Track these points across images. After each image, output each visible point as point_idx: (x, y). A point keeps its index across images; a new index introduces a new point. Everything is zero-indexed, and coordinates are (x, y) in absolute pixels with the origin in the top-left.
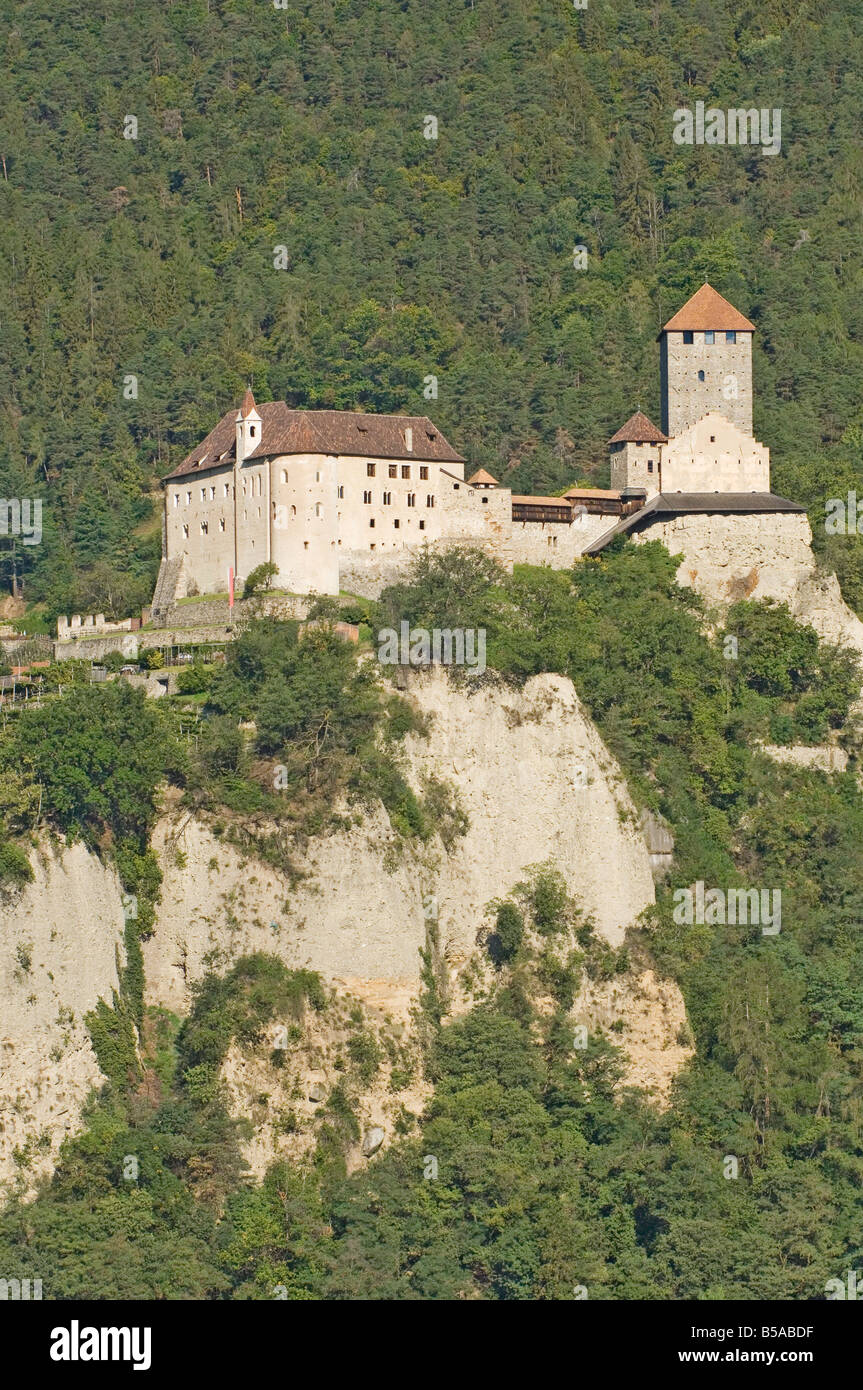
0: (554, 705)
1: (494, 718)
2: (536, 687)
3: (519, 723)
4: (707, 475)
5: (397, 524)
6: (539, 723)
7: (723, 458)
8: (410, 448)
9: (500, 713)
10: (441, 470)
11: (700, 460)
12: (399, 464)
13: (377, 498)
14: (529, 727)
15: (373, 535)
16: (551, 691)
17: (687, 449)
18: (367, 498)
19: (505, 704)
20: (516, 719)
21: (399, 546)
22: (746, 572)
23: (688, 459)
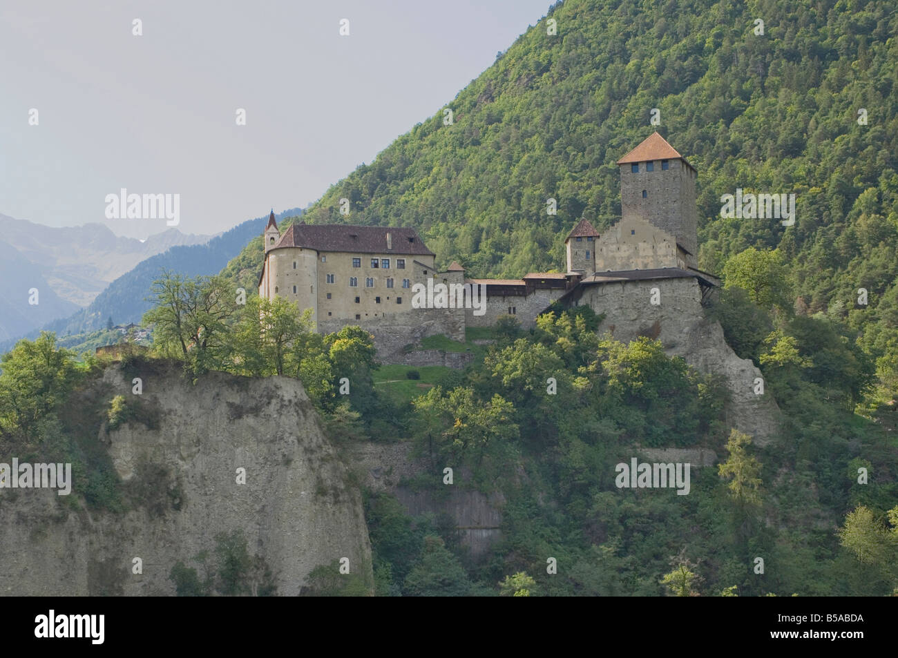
0: (274, 401)
1: (217, 412)
2: (263, 386)
3: (240, 417)
4: (629, 258)
5: (378, 300)
6: (257, 416)
7: (641, 245)
8: (389, 247)
9: (223, 409)
10: (415, 261)
11: (624, 247)
12: (380, 258)
13: (362, 282)
14: (249, 420)
15: (359, 308)
16: (274, 389)
17: (613, 240)
18: (354, 282)
19: (230, 400)
20: (237, 412)
21: (380, 315)
22: (651, 323)
23: (614, 247)
